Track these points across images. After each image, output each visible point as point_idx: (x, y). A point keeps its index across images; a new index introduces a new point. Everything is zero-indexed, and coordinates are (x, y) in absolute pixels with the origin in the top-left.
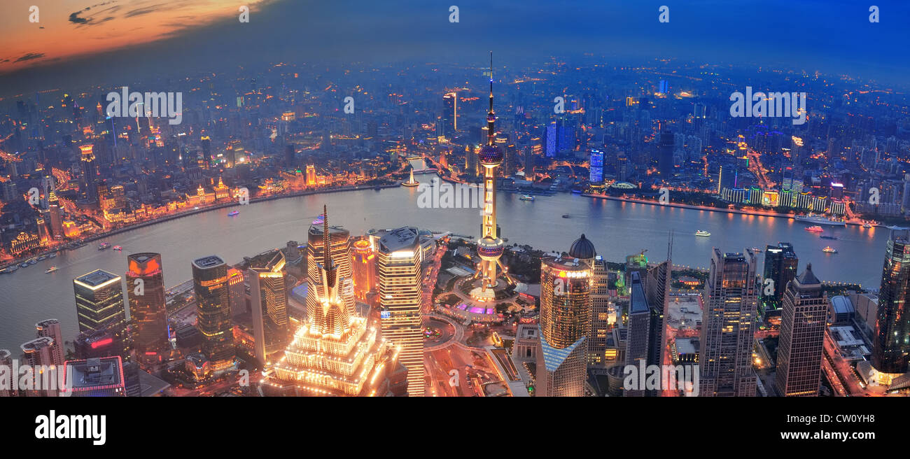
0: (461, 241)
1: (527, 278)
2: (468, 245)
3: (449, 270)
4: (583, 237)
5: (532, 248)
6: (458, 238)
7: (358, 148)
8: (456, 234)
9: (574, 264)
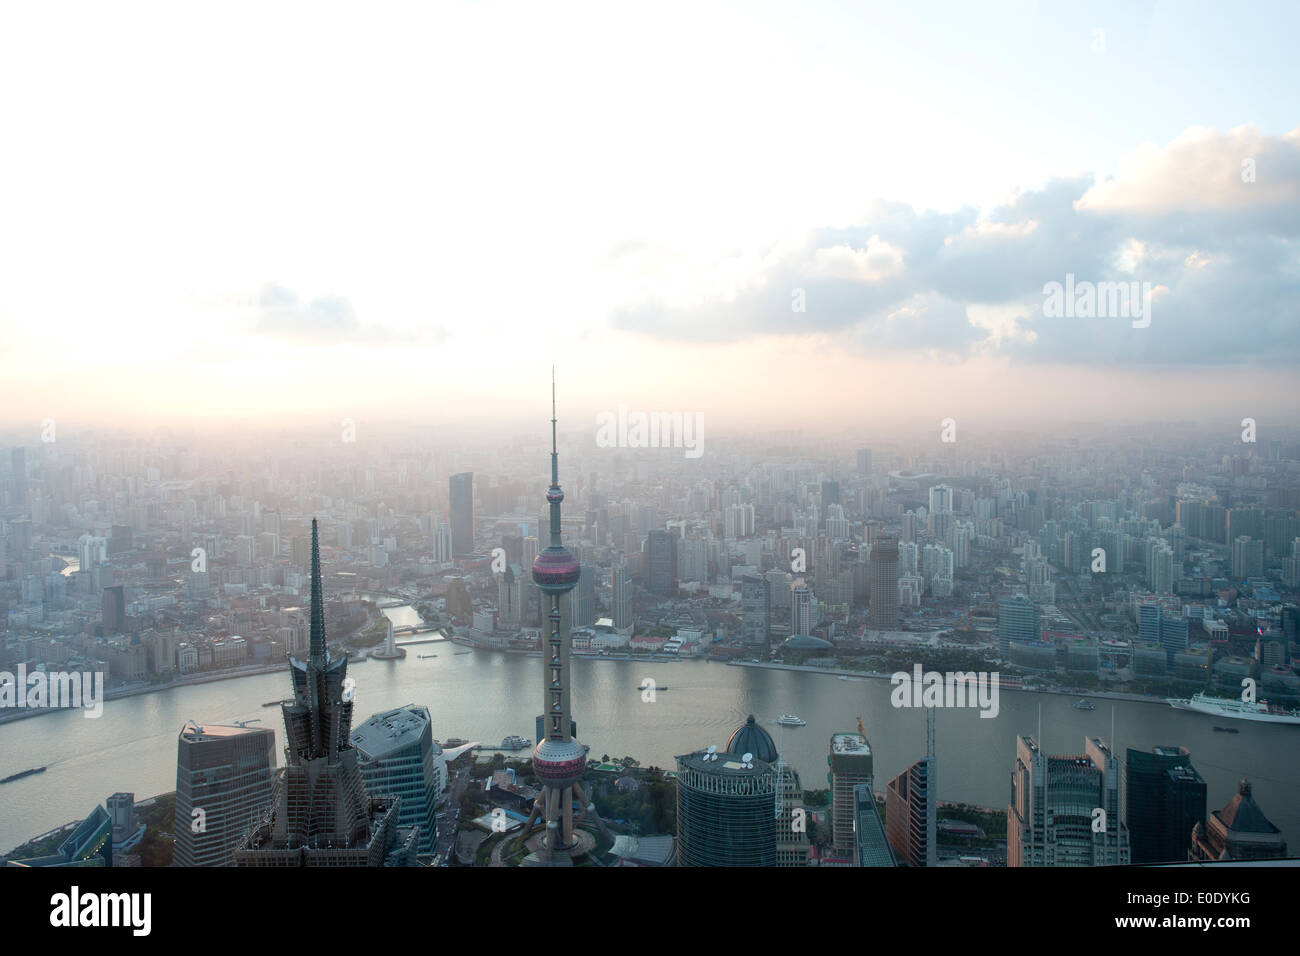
0: (499, 758)
1: (635, 826)
2: (509, 765)
3: (478, 820)
4: (751, 721)
5: (638, 764)
6: (492, 754)
7: (272, 588)
8: (485, 744)
9: (744, 766)
